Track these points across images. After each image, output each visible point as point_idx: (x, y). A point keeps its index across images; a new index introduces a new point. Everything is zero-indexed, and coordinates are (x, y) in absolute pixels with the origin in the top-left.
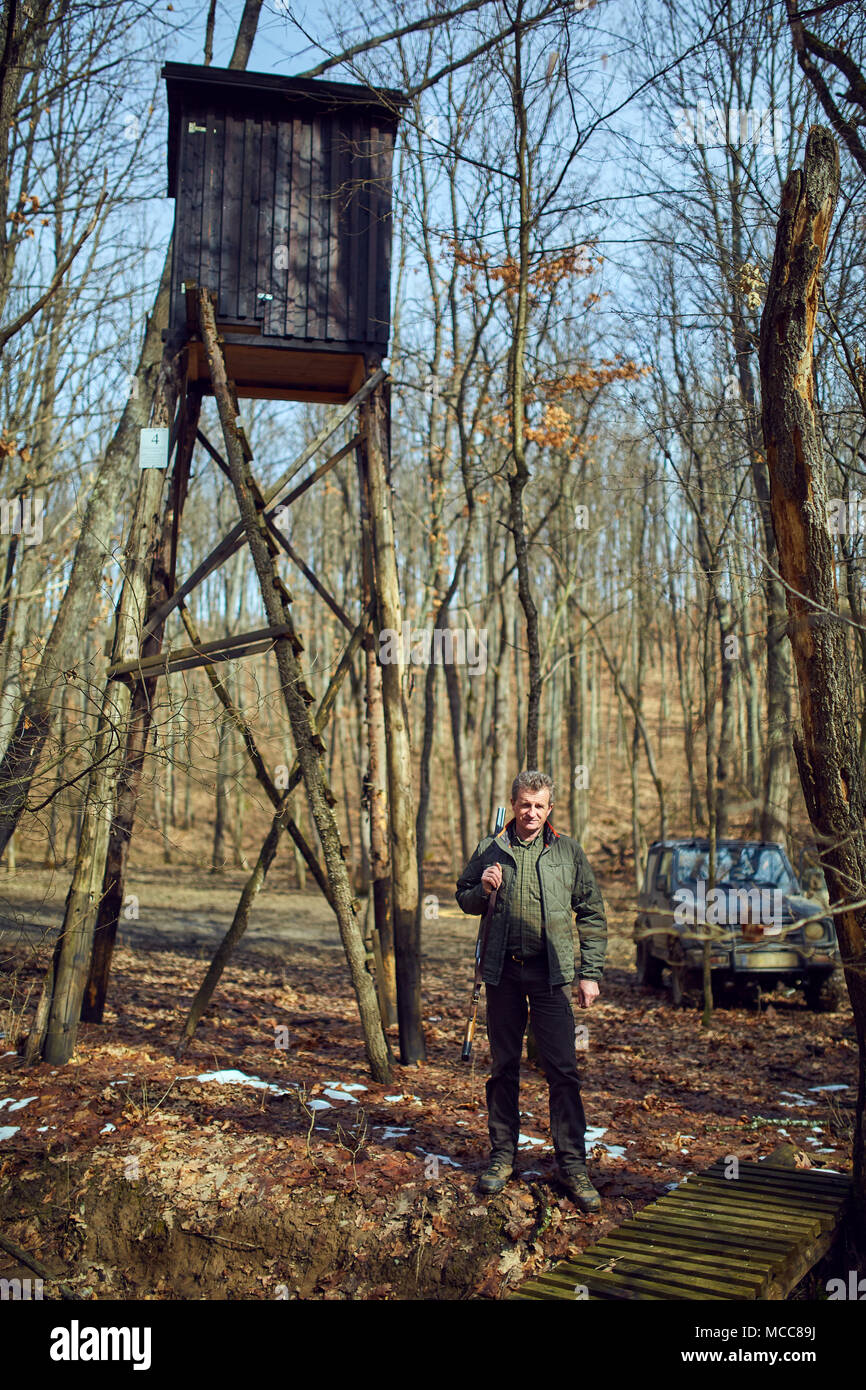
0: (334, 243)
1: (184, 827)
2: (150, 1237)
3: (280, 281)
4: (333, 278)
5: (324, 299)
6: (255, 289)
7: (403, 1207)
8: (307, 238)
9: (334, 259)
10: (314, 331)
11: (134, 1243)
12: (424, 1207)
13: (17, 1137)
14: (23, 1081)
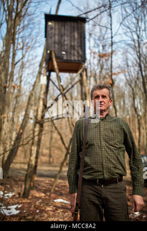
6: (61, 52)
10: (72, 59)
13: (20, 213)
14: (20, 202)
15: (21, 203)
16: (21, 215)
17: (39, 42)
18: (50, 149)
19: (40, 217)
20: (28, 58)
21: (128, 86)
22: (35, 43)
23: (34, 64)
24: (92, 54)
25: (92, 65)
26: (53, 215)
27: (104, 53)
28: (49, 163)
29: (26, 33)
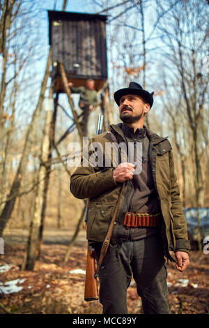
10: (89, 74)
13: (23, 290)
14: (22, 275)
15: (23, 278)
16: (24, 292)
17: (39, 53)
18: (58, 206)
19: (53, 293)
20: (23, 77)
21: (167, 114)
22: (33, 54)
23: (31, 85)
24: (116, 69)
25: (116, 84)
26: (70, 290)
27: (132, 66)
28: (59, 227)
29: (20, 40)
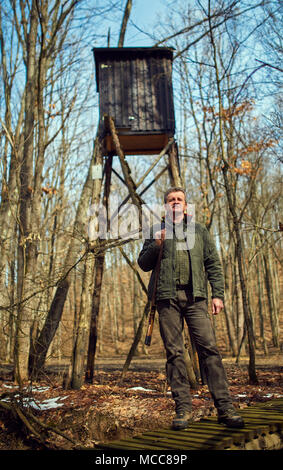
0: (154, 97)
1: (123, 341)
2: (111, 431)
3: (136, 111)
4: (154, 109)
5: (152, 116)
6: (128, 116)
7: (201, 413)
8: (144, 97)
9: (154, 103)
10: (149, 128)
11: (105, 433)
12: (208, 412)
